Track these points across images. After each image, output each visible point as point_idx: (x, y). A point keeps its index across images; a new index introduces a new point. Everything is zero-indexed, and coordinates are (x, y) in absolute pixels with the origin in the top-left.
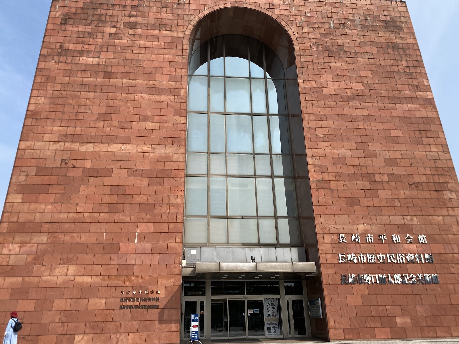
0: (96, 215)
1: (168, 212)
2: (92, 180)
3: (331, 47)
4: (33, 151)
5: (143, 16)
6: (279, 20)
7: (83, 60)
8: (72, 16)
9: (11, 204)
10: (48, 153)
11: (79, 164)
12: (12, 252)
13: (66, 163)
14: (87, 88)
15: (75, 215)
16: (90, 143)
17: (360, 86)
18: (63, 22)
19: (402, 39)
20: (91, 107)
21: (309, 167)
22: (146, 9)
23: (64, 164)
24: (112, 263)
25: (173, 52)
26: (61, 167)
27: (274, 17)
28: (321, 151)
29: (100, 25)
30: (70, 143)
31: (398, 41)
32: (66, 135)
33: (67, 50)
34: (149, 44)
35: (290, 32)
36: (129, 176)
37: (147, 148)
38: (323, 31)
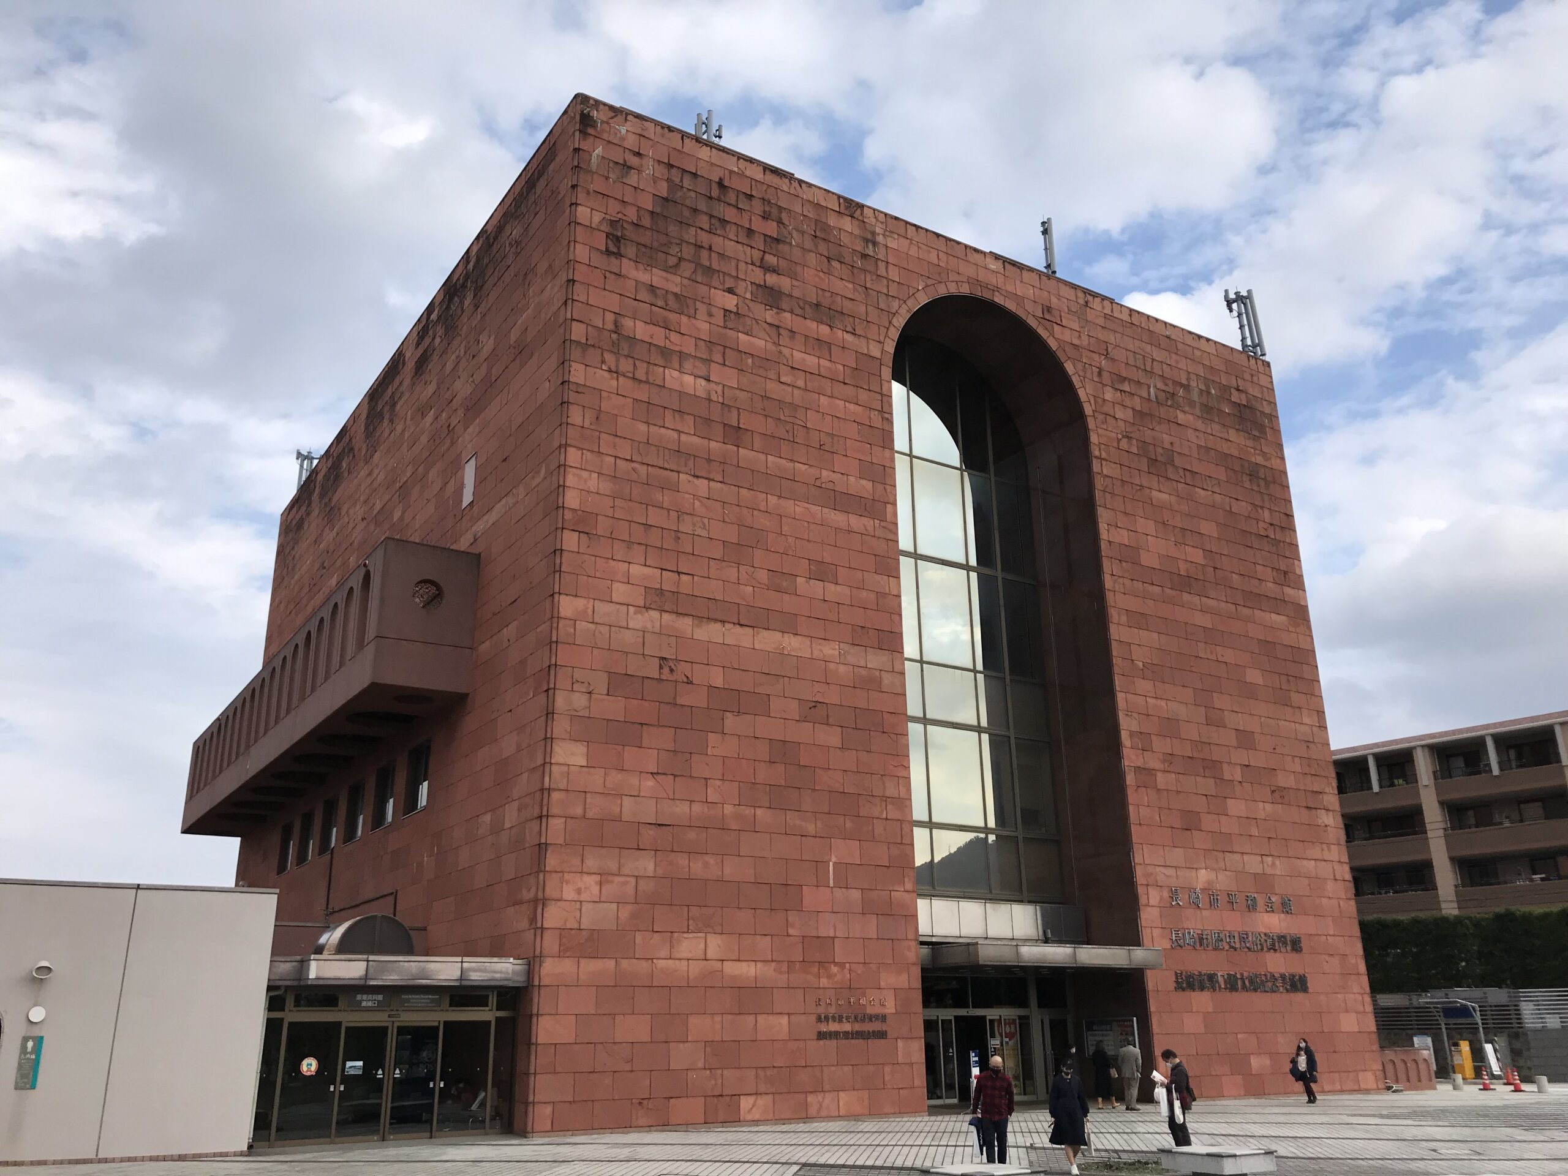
0: (749, 811)
1: (884, 816)
2: (730, 718)
3: (1151, 448)
4: (592, 626)
5: (793, 276)
6: (1062, 358)
7: (672, 376)
8: (630, 232)
9: (565, 769)
10: (629, 637)
11: (699, 675)
12: (584, 897)
13: (672, 670)
14: (691, 464)
15: (706, 811)
16: (716, 620)
17: (1198, 556)
18: (612, 248)
19: (1264, 454)
20: (706, 521)
21: (1124, 735)
22: (797, 253)
23: (666, 670)
24: (791, 931)
25: (863, 396)
26: (660, 680)
27: (1053, 344)
28: (1140, 700)
29: (699, 279)
30: (674, 616)
31: (1259, 460)
32: (660, 592)
33: (632, 340)
34: (811, 362)
35: (1081, 393)
36: (804, 719)
37: (830, 650)
38: (1137, 403)
